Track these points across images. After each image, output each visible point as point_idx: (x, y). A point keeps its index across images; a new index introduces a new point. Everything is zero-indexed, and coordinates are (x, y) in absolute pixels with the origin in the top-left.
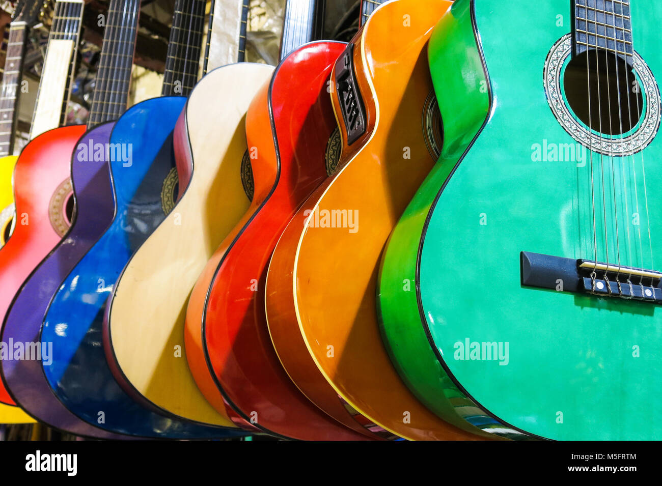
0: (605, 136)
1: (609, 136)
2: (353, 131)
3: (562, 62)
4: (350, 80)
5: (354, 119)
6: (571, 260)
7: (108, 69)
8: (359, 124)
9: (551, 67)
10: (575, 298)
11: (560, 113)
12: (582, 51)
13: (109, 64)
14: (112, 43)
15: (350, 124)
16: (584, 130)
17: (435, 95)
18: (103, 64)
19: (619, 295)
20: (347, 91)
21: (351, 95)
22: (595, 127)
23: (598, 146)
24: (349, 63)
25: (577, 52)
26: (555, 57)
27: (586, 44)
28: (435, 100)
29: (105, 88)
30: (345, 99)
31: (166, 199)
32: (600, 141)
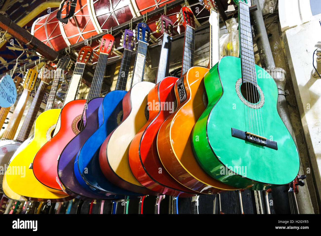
0: (251, 103)
1: (252, 104)
2: (182, 99)
3: (240, 84)
4: (182, 86)
5: (182, 96)
6: (244, 132)
7: (95, 84)
8: (184, 97)
9: (237, 85)
10: (245, 141)
11: (240, 96)
12: (245, 82)
13: (95, 82)
14: (97, 76)
15: (181, 98)
16: (246, 101)
17: (206, 91)
18: (93, 82)
19: (256, 141)
20: (181, 89)
21: (182, 90)
22: (249, 101)
23: (249, 106)
24: (182, 81)
25: (244, 82)
26: (238, 83)
27: (246, 81)
28: (206, 92)
29: (93, 89)
30: (180, 91)
31: (118, 120)
32: (250, 104)
